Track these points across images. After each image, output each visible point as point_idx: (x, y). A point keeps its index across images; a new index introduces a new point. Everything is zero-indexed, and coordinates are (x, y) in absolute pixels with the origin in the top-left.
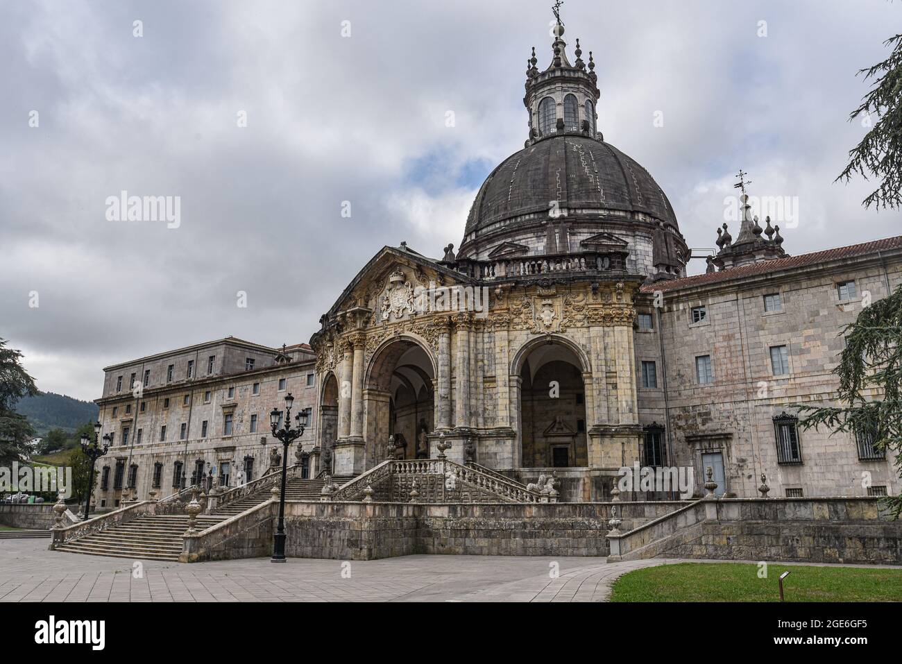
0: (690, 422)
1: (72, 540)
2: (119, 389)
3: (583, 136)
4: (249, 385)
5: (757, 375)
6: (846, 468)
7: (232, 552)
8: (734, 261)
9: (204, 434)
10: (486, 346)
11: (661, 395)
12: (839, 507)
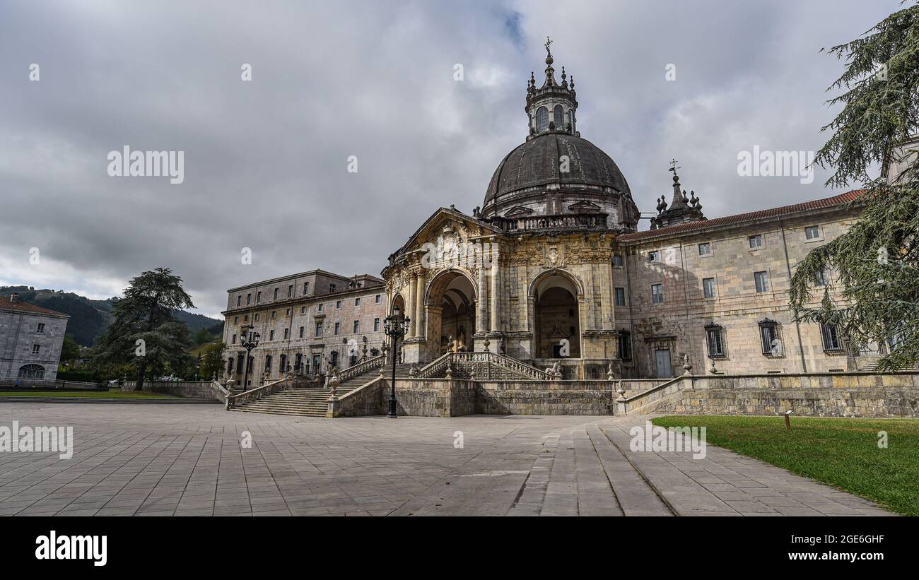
0: (648, 329)
1: (238, 404)
2: (239, 305)
3: (567, 134)
4: (334, 302)
5: (694, 298)
6: (754, 360)
7: (358, 412)
8: (669, 221)
9: (301, 336)
10: (512, 276)
11: (628, 310)
12: (776, 380)
